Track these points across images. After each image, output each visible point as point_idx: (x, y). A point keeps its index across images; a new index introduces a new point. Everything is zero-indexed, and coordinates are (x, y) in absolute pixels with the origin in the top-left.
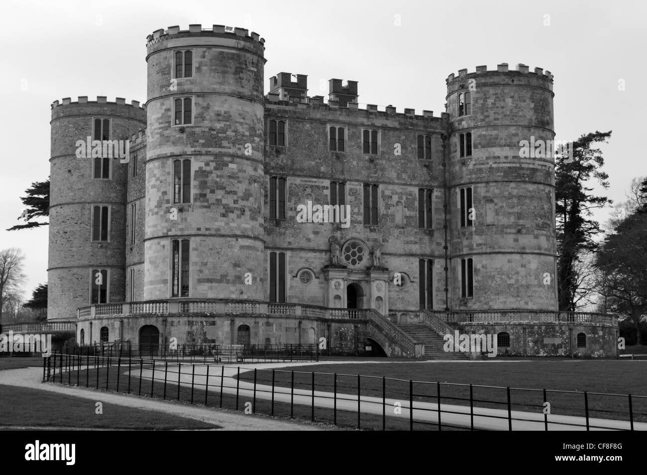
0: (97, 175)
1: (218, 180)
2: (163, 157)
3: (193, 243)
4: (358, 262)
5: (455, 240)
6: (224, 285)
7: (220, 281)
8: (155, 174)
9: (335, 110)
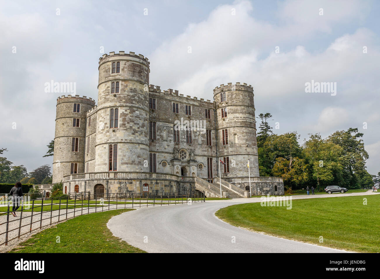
0: (74, 126)
1: (131, 118)
2: (106, 108)
3: (119, 146)
4: (184, 158)
5: (221, 150)
6: (133, 165)
7: (132, 164)
8: (102, 116)
9: (175, 96)
